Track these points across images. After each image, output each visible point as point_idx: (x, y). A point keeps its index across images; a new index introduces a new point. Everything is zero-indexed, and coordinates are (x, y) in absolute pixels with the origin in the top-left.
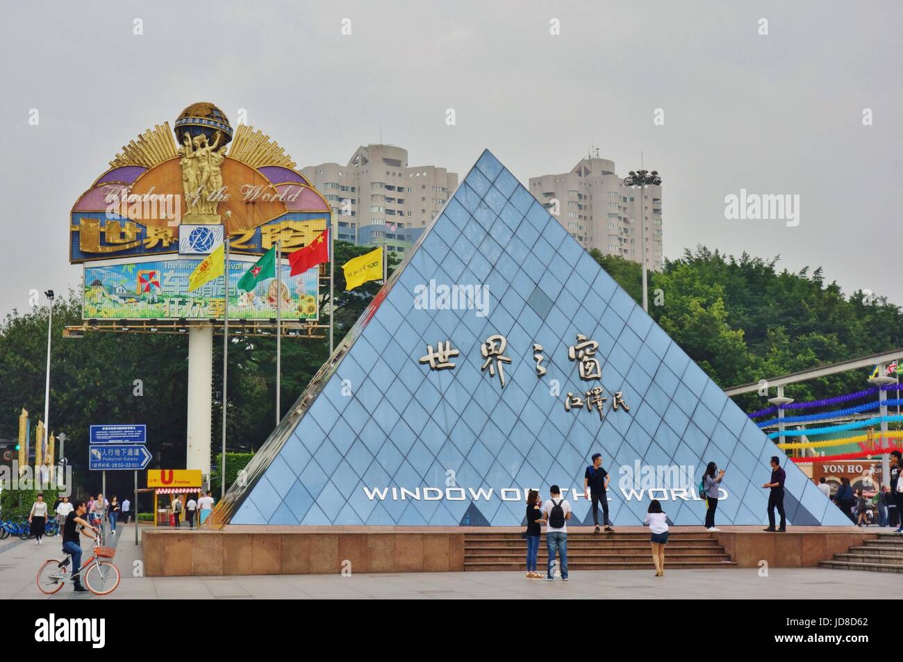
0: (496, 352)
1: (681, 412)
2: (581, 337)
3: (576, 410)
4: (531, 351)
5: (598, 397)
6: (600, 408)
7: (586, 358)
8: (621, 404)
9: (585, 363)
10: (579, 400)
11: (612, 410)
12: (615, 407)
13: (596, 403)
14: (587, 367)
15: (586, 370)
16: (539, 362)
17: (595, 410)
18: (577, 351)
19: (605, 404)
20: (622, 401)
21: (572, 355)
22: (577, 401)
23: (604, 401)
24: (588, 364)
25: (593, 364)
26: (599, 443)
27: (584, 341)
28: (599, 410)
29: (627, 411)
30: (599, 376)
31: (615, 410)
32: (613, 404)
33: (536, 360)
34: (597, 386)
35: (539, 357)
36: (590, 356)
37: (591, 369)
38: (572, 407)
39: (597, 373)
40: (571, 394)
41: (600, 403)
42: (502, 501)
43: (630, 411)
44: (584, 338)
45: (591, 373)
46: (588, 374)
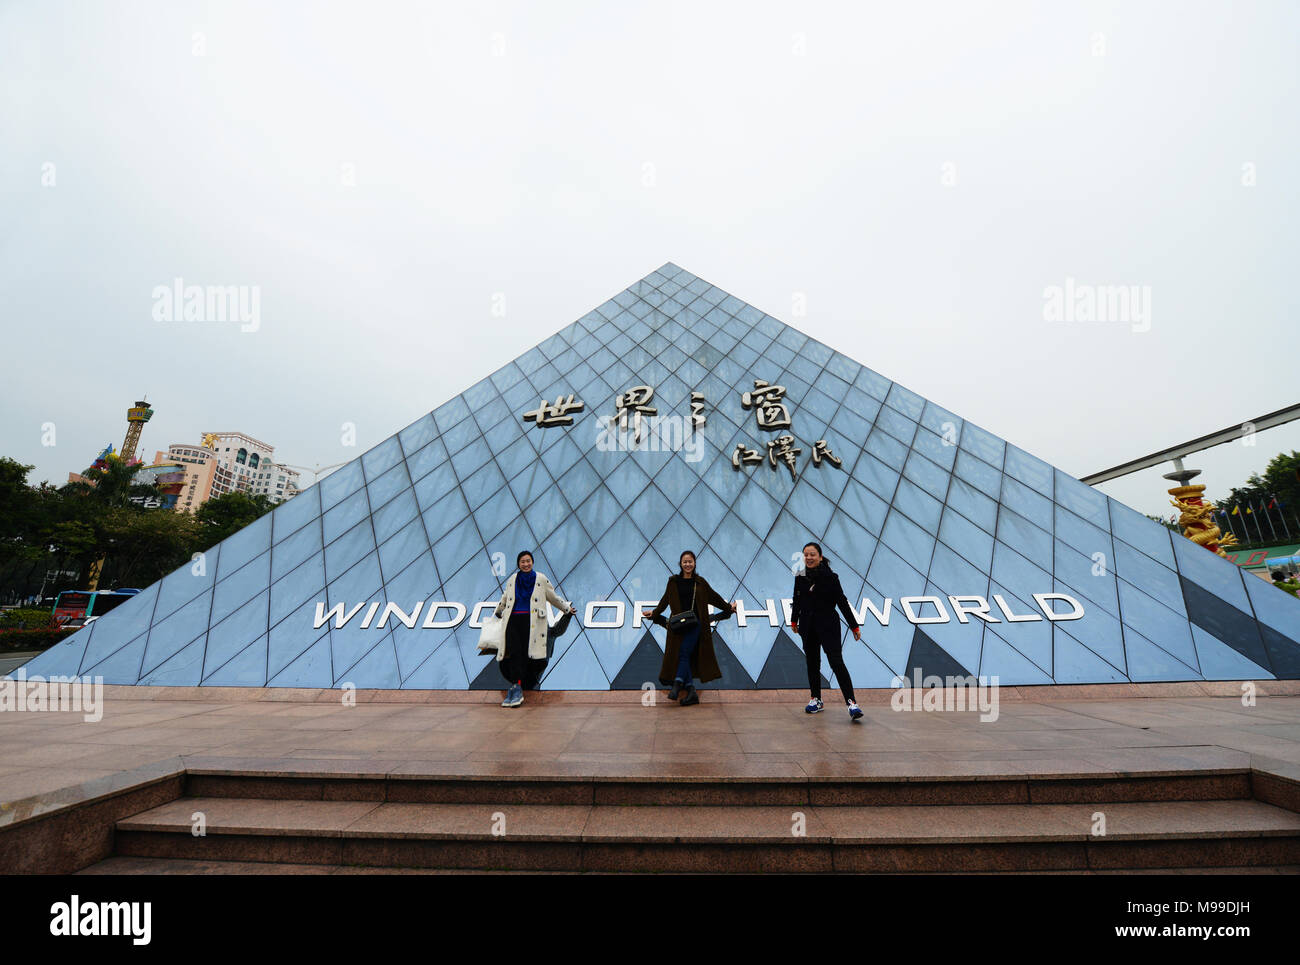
0: (637, 403)
1: (933, 466)
2: (759, 383)
3: (750, 469)
4: (689, 398)
5: (788, 447)
6: (790, 462)
7: (767, 404)
8: (825, 457)
9: (766, 409)
10: (755, 452)
11: (811, 465)
12: (816, 459)
13: (784, 456)
14: (768, 414)
15: (767, 418)
16: (696, 411)
17: (782, 467)
18: (754, 397)
19: (798, 458)
20: (826, 452)
21: (747, 400)
22: (752, 454)
23: (797, 453)
24: (771, 410)
25: (779, 410)
26: (791, 515)
27: (765, 386)
28: (789, 467)
29: (837, 466)
30: (788, 421)
31: (817, 465)
32: (812, 457)
33: (693, 408)
34: (785, 434)
35: (698, 406)
36: (772, 401)
37: (774, 416)
38: (745, 463)
39: (784, 419)
40: (742, 446)
41: (790, 456)
42: (583, 629)
43: (844, 466)
44: (765, 383)
45: (775, 420)
46: (770, 420)
